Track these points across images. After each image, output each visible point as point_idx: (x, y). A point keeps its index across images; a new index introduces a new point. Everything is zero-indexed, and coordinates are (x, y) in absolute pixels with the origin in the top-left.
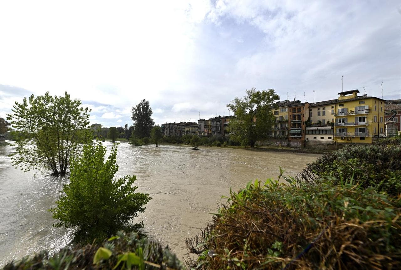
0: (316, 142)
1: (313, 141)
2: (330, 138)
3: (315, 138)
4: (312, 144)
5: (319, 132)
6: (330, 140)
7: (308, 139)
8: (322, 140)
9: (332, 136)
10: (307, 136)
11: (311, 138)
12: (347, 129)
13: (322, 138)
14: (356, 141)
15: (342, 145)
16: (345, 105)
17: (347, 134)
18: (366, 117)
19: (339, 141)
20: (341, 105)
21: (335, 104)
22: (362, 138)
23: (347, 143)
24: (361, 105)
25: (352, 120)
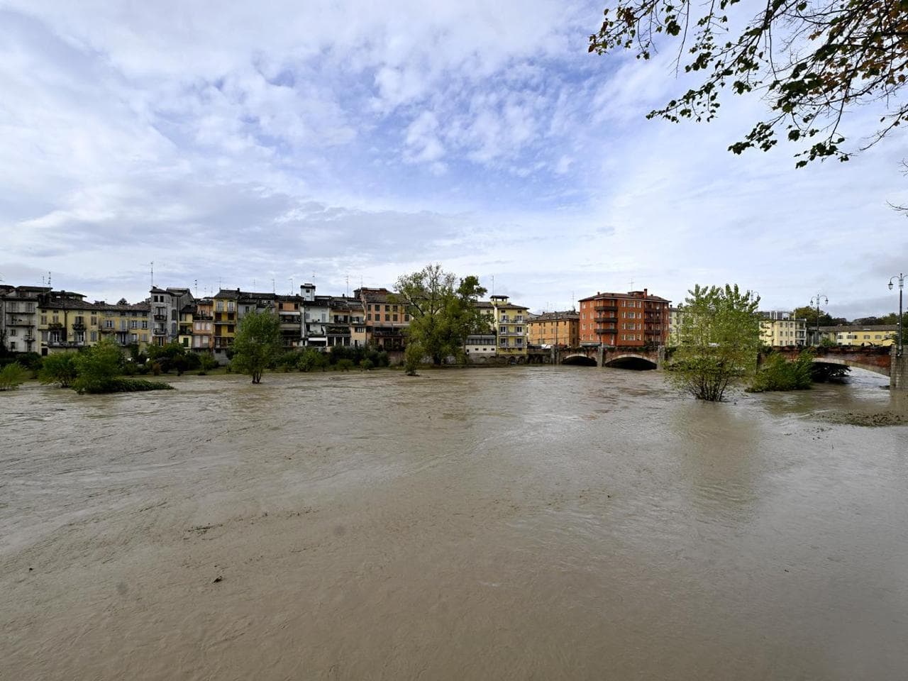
0: (478, 354)
1: (474, 354)
2: (493, 349)
3: (477, 349)
4: (472, 357)
5: (481, 342)
6: (493, 352)
7: (468, 351)
8: (485, 352)
9: (494, 347)
10: (468, 347)
11: (471, 349)
12: (508, 339)
13: (485, 349)
14: (515, 352)
15: (503, 357)
16: (507, 311)
17: (508, 345)
18: (522, 327)
19: (502, 353)
20: (503, 312)
21: (498, 309)
22: (520, 349)
23: (508, 355)
24: (520, 315)
25: (512, 330)
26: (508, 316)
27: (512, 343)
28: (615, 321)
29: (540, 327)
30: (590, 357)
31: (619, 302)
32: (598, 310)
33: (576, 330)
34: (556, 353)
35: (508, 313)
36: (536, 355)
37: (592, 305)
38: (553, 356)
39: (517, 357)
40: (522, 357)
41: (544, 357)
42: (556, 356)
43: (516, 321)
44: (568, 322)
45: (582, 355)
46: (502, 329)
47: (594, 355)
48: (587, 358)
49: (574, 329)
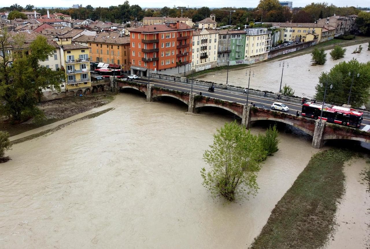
0: (50, 92)
1: (47, 92)
2: (62, 86)
4: (46, 95)
6: (63, 88)
9: (64, 84)
12: (75, 77)
14: (81, 86)
15: (72, 91)
16: (72, 52)
17: (75, 81)
18: (86, 64)
19: (70, 88)
20: (69, 52)
21: (64, 51)
22: (86, 83)
23: (76, 89)
24: (83, 54)
25: (77, 68)
26: (73, 56)
27: (78, 78)
28: (157, 51)
29: (98, 47)
30: (141, 91)
31: (159, 35)
32: (144, 42)
33: (127, 53)
34: (114, 83)
35: (73, 53)
36: (98, 86)
37: (139, 37)
38: (112, 86)
39: (84, 90)
40: (88, 89)
41: (105, 86)
42: (114, 85)
43: (80, 60)
44: (120, 47)
45: (135, 88)
46: (69, 68)
47: (143, 90)
48: (139, 91)
49: (125, 52)
